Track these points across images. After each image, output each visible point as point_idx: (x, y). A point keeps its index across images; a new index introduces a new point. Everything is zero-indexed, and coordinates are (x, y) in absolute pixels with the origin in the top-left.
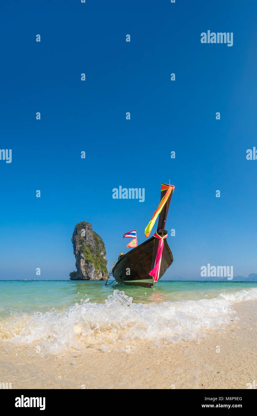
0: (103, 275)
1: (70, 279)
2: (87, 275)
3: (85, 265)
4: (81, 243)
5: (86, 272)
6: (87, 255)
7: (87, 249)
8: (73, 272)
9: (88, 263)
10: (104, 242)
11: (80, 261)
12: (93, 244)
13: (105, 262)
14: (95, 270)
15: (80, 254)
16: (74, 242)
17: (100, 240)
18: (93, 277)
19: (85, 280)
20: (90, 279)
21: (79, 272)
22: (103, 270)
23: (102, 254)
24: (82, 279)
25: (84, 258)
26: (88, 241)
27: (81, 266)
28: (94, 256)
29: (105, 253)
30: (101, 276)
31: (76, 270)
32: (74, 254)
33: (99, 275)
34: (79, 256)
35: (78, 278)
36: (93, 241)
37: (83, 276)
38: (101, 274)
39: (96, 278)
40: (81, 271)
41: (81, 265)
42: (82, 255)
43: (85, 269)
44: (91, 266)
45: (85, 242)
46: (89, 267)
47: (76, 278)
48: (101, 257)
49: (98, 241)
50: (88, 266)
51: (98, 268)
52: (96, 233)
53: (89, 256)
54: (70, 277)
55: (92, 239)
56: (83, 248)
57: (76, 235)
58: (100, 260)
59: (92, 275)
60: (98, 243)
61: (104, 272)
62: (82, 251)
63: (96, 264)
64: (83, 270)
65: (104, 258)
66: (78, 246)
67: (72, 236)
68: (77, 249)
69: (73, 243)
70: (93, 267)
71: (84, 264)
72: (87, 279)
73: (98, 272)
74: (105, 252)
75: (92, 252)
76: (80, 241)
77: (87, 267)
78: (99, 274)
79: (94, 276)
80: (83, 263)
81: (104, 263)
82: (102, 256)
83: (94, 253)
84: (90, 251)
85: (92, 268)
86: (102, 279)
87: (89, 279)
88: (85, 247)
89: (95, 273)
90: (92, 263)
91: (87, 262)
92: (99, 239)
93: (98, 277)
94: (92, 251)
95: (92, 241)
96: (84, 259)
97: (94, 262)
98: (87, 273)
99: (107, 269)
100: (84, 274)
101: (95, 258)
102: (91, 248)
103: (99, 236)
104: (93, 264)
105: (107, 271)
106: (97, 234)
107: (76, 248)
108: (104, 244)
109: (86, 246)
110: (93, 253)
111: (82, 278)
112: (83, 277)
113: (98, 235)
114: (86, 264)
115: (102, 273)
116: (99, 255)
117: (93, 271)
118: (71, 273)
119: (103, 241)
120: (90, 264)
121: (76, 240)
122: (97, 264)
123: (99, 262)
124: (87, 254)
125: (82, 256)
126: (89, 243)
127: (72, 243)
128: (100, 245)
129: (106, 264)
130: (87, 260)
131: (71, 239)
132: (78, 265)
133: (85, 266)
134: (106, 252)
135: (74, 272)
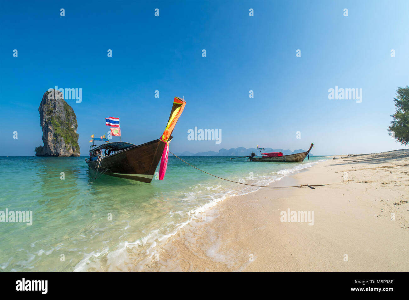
0: (74, 151)
1: (36, 155)
2: (56, 150)
3: (53, 139)
4: (50, 113)
5: (55, 147)
6: (55, 128)
7: (56, 121)
8: (38, 147)
9: (57, 137)
10: (76, 115)
11: (48, 134)
12: (63, 116)
13: (77, 137)
14: (65, 145)
15: (48, 126)
16: (41, 112)
17: (71, 111)
18: (62, 153)
19: (53, 156)
20: (59, 155)
21: (46, 147)
22: (74, 146)
23: (73, 127)
24: (50, 156)
25: (53, 131)
26: (58, 112)
27: (49, 140)
28: (63, 129)
29: (76, 127)
30: (71, 151)
31: (43, 145)
32: (41, 125)
33: (70, 151)
34: (47, 128)
35: (45, 153)
36: (64, 112)
37: (51, 152)
38: (72, 149)
39: (66, 154)
40: (49, 146)
41: (49, 139)
42: (50, 127)
43: (54, 144)
44: (61, 141)
45: (54, 113)
46: (58, 142)
47: (43, 154)
48: (72, 130)
49: (69, 113)
50: (57, 140)
51: (68, 143)
52: (67, 103)
53: (58, 128)
54: (35, 153)
55: (62, 109)
56: (51, 120)
57: (44, 104)
58: (70, 134)
59: (62, 150)
60: (69, 115)
61: (75, 147)
62: (50, 123)
63: (67, 138)
64: (51, 144)
65: (75, 131)
66: (46, 117)
67: (40, 104)
68: (44, 120)
69: (40, 114)
70: (63, 142)
71: (52, 138)
72: (55, 155)
73: (69, 147)
75: (62, 125)
76: (48, 111)
77: (55, 141)
78: (70, 149)
79: (64, 151)
80: (50, 137)
81: (75, 138)
82: (73, 130)
83: (64, 126)
84: (60, 123)
85: (61, 143)
86: (72, 156)
87: (57, 155)
88: (54, 119)
89: (64, 149)
90: (61, 137)
91: (55, 135)
92: (70, 111)
93: (68, 152)
94: (61, 124)
95: (62, 112)
96: (52, 132)
97: (64, 136)
98: (55, 149)
99: (78, 144)
100: (52, 150)
101: (65, 131)
102: (61, 120)
103: (70, 107)
104: (62, 139)
105: (78, 146)
106: (68, 105)
107: (43, 119)
108: (75, 116)
109: (55, 118)
110: (63, 125)
111: (49, 154)
112: (51, 153)
113: (69, 106)
114: (55, 138)
115: (73, 148)
116: (70, 128)
117: (63, 146)
118: (36, 148)
119: (74, 113)
120: (59, 138)
121: (44, 110)
122: (68, 139)
123: (70, 137)
124: (56, 127)
125: (50, 129)
126: (58, 114)
127: (39, 112)
128: (71, 117)
129: (78, 138)
130: (55, 133)
131: (38, 109)
132: (45, 139)
133: (54, 140)
134: (78, 125)
135: (41, 146)
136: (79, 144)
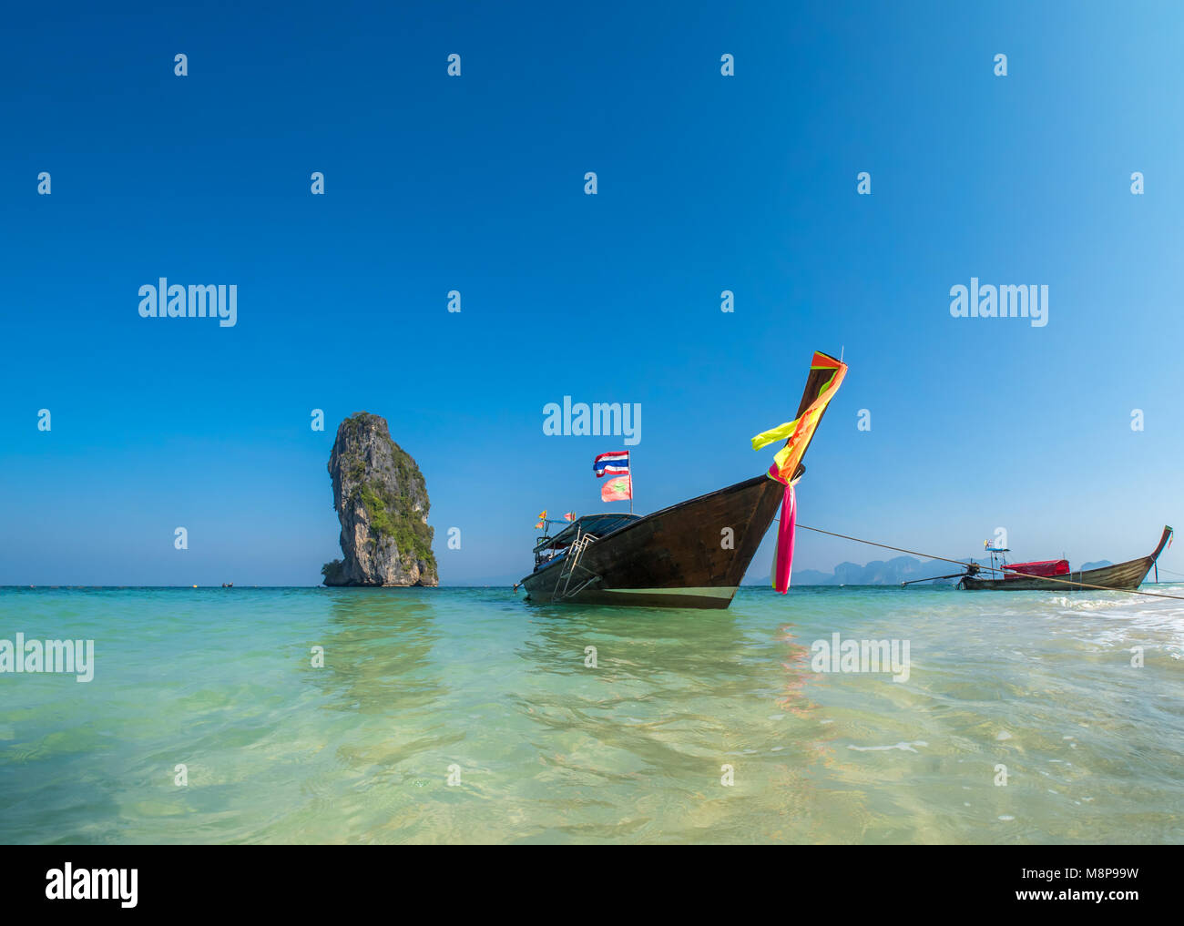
0: (421, 572)
1: (324, 583)
2: (376, 570)
3: (369, 541)
4: (357, 476)
5: (373, 562)
6: (374, 514)
7: (374, 494)
8: (331, 564)
9: (378, 537)
10: (424, 476)
11: (355, 530)
12: (391, 480)
13: (428, 534)
14: (398, 556)
15: (353, 510)
16: (336, 474)
17: (412, 467)
18: (391, 578)
19: (369, 585)
20: (383, 583)
21: (351, 563)
22: (423, 558)
23: (418, 509)
24: (362, 585)
25: (367, 521)
26: (377, 472)
27: (358, 544)
28: (393, 515)
29: (426, 507)
30: (415, 573)
31: (341, 558)
32: (335, 507)
33: (411, 572)
34: (350, 515)
35: (347, 578)
36: (393, 470)
37: (363, 575)
38: (417, 568)
39: (402, 581)
40: (357, 559)
41: (357, 541)
42: (361, 512)
43: (370, 553)
44: (388, 546)
45: (368, 474)
46: (381, 549)
47: (342, 581)
48: (416, 518)
49: (405, 471)
50: (377, 544)
51: (407, 551)
52: (399, 448)
53: (379, 514)
54: (323, 577)
55: (389, 463)
56: (362, 492)
57: (342, 452)
58: (411, 526)
59: (391, 570)
60: (406, 478)
61: (424, 563)
62: (360, 501)
63: (403, 538)
64: (363, 556)
65: (424, 520)
66: (348, 486)
67: (330, 454)
68: (344, 493)
69: (332, 477)
70: (394, 548)
71: (366, 540)
72: (374, 582)
73: (408, 563)
74: (427, 503)
75: (388, 503)
76: (352, 469)
77: (375, 547)
78: (411, 567)
79: (395, 573)
80: (361, 537)
81: (424, 537)
82: (419, 515)
83: (395, 507)
84: (383, 499)
85: (388, 552)
86: (418, 584)
87: (379, 583)
88: (368, 490)
89: (397, 566)
90: (389, 536)
91: (374, 532)
92: (408, 466)
93: (407, 576)
94: (387, 501)
95: (388, 469)
96: (365, 523)
97: (395, 532)
98: (373, 566)
99: (432, 553)
100: (367, 569)
101: (398, 521)
102: (387, 492)
103: (408, 457)
104: (392, 540)
105: (433, 559)
106: (402, 451)
107: (342, 490)
108: (423, 480)
109: (371, 485)
110: (392, 505)
111: (359, 581)
112: (362, 579)
113: (405, 454)
114: (372, 540)
115: (419, 565)
116: (411, 512)
117: (393, 560)
118: (326, 565)
119: (419, 470)
120: (383, 540)
121: (342, 468)
122: (405, 540)
123: (410, 534)
124: (375, 510)
125: (358, 516)
126: (379, 475)
127: (328, 475)
128: (412, 482)
129: (431, 539)
130: (374, 526)
131: (326, 466)
132: (347, 542)
133: (369, 543)
134: (430, 503)
135: (336, 561)
136: (434, 555)
